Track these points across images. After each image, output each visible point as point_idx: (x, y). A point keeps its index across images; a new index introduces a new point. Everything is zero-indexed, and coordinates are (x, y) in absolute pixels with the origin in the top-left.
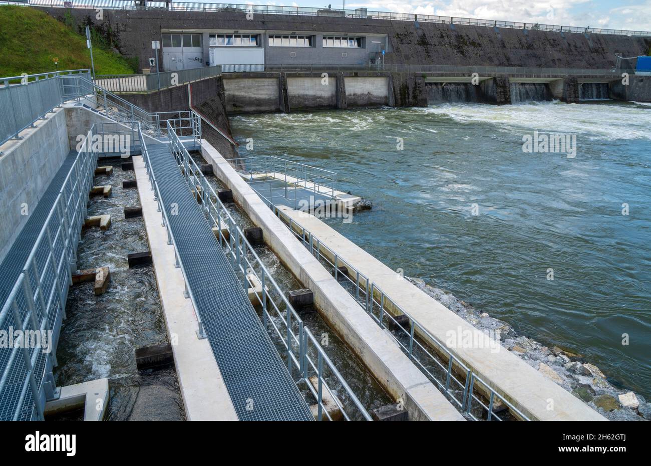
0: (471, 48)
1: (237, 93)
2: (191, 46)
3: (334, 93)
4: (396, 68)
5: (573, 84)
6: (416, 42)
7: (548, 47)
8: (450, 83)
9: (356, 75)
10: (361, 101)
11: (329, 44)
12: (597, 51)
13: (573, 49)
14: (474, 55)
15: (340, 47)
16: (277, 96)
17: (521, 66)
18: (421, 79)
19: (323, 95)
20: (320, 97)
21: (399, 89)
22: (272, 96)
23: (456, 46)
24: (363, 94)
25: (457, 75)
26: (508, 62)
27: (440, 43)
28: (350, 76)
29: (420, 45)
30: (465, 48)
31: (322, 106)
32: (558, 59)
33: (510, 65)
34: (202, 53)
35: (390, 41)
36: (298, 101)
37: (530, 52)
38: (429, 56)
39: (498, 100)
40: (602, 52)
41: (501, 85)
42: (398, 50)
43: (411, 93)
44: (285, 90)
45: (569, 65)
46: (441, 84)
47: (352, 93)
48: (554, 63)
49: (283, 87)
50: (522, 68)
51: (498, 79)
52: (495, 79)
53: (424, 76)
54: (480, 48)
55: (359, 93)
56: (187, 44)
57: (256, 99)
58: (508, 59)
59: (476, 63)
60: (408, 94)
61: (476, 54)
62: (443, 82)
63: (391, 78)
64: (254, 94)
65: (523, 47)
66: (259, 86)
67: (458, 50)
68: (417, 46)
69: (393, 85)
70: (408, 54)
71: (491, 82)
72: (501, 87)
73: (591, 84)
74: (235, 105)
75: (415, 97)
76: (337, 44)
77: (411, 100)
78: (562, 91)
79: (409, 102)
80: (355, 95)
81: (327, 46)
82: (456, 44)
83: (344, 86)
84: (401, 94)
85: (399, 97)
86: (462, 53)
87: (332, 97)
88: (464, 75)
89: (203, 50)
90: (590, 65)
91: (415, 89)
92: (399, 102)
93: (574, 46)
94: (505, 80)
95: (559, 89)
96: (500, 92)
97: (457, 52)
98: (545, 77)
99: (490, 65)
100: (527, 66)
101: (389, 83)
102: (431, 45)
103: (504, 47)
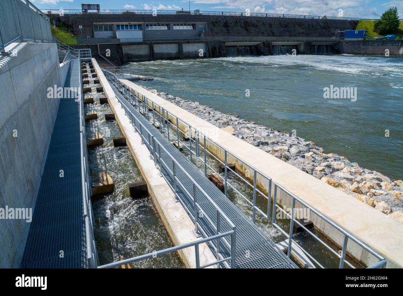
0: (252, 28)
1: (129, 52)
2: (108, 31)
3: (178, 51)
4: (210, 38)
5: (309, 45)
6: (222, 26)
7: (297, 26)
8: (242, 46)
9: (188, 42)
10: (192, 55)
11: (176, 28)
12: (325, 28)
13: (311, 27)
14: (254, 32)
15: (183, 29)
16: (149, 53)
17: (280, 36)
18: (222, 44)
19: (172, 53)
20: (170, 54)
21: (211, 49)
22: (146, 53)
23: (244, 27)
24: (193, 52)
25: (243, 41)
26: (273, 35)
27: (235, 26)
28: (185, 43)
29: (224, 27)
30: (249, 28)
31: (172, 58)
32: (302, 33)
33: (274, 36)
34: (114, 34)
35: (208, 26)
36: (160, 56)
37: (286, 29)
38: (229, 32)
39: (265, 54)
40: (328, 28)
41: (267, 46)
42: (212, 30)
43: (217, 50)
44: (153, 50)
45: (308, 35)
46: (236, 46)
47: (187, 51)
48: (299, 34)
49: (151, 49)
50: (280, 37)
51: (265, 43)
52: (264, 43)
53: (224, 42)
54: (257, 28)
55: (191, 51)
56: (106, 30)
57: (139, 55)
58: (273, 33)
59: (254, 35)
60: (216, 51)
61: (255, 31)
62: (237, 45)
63: (207, 43)
64: (138, 53)
65: (282, 27)
66: (140, 49)
67: (245, 29)
68: (222, 28)
69: (208, 47)
70: (217, 31)
71: (262, 45)
72: (267, 47)
73: (323, 45)
74: (128, 58)
75: (220, 53)
76: (181, 28)
77: (217, 54)
78: (303, 49)
79: (216, 55)
80: (188, 52)
81: (180, 29)
82: (244, 26)
83: (182, 48)
84: (212, 51)
85: (211, 53)
86: (247, 30)
87: (177, 53)
88: (246, 41)
89: (114, 32)
90: (321, 35)
91: (219, 49)
92: (211, 55)
93: (312, 26)
94: (270, 43)
95: (302, 48)
96: (267, 50)
97: (244, 30)
98: (293, 41)
99: (263, 36)
100: (284, 36)
101: (206, 47)
102: (230, 27)
103: (271, 27)
